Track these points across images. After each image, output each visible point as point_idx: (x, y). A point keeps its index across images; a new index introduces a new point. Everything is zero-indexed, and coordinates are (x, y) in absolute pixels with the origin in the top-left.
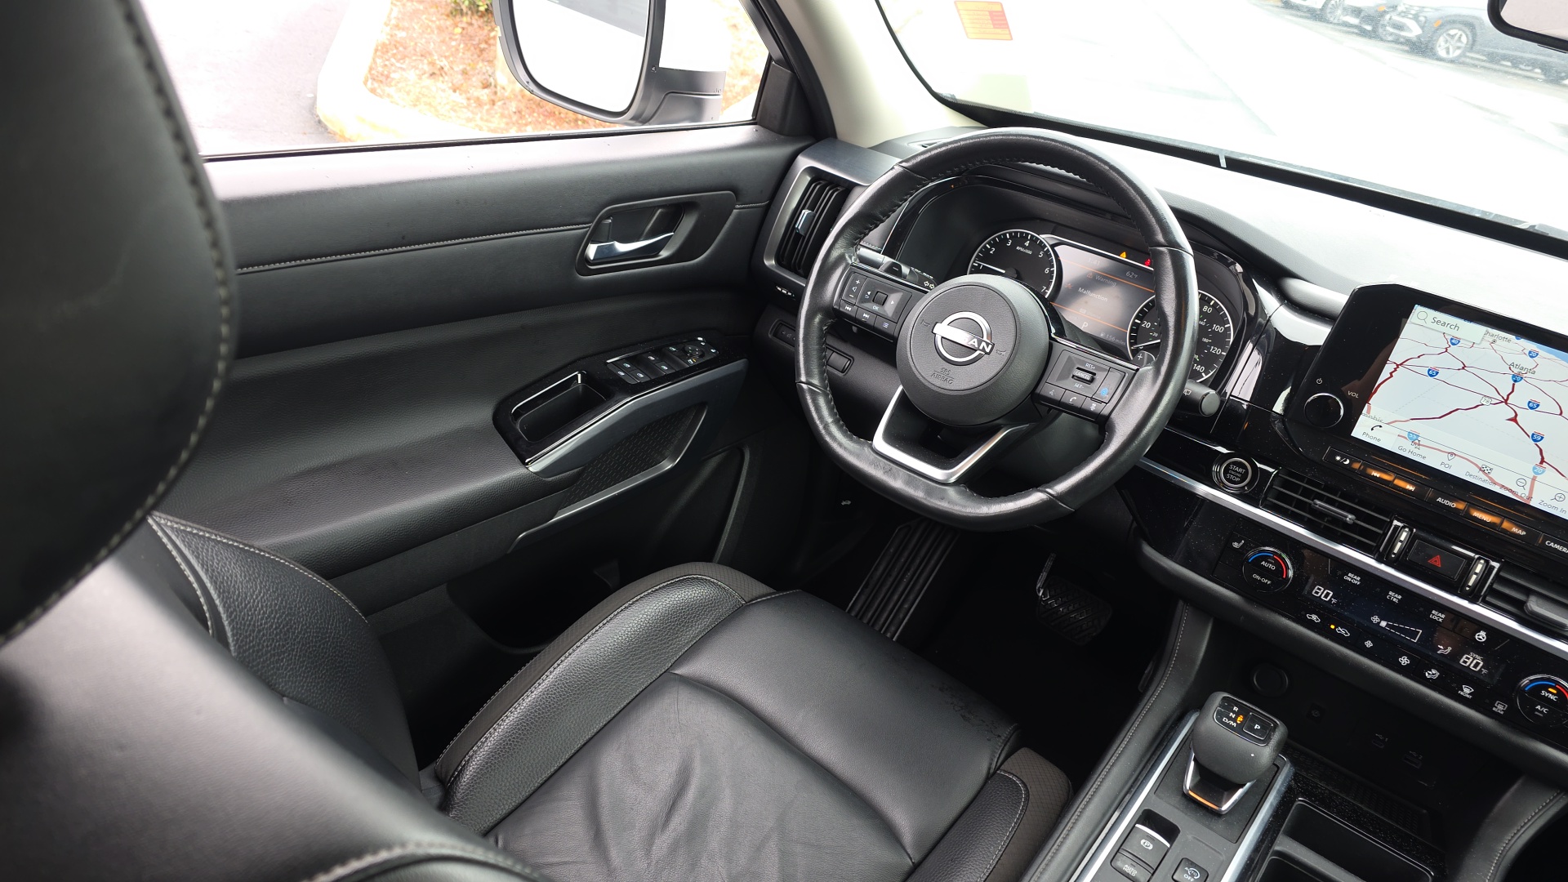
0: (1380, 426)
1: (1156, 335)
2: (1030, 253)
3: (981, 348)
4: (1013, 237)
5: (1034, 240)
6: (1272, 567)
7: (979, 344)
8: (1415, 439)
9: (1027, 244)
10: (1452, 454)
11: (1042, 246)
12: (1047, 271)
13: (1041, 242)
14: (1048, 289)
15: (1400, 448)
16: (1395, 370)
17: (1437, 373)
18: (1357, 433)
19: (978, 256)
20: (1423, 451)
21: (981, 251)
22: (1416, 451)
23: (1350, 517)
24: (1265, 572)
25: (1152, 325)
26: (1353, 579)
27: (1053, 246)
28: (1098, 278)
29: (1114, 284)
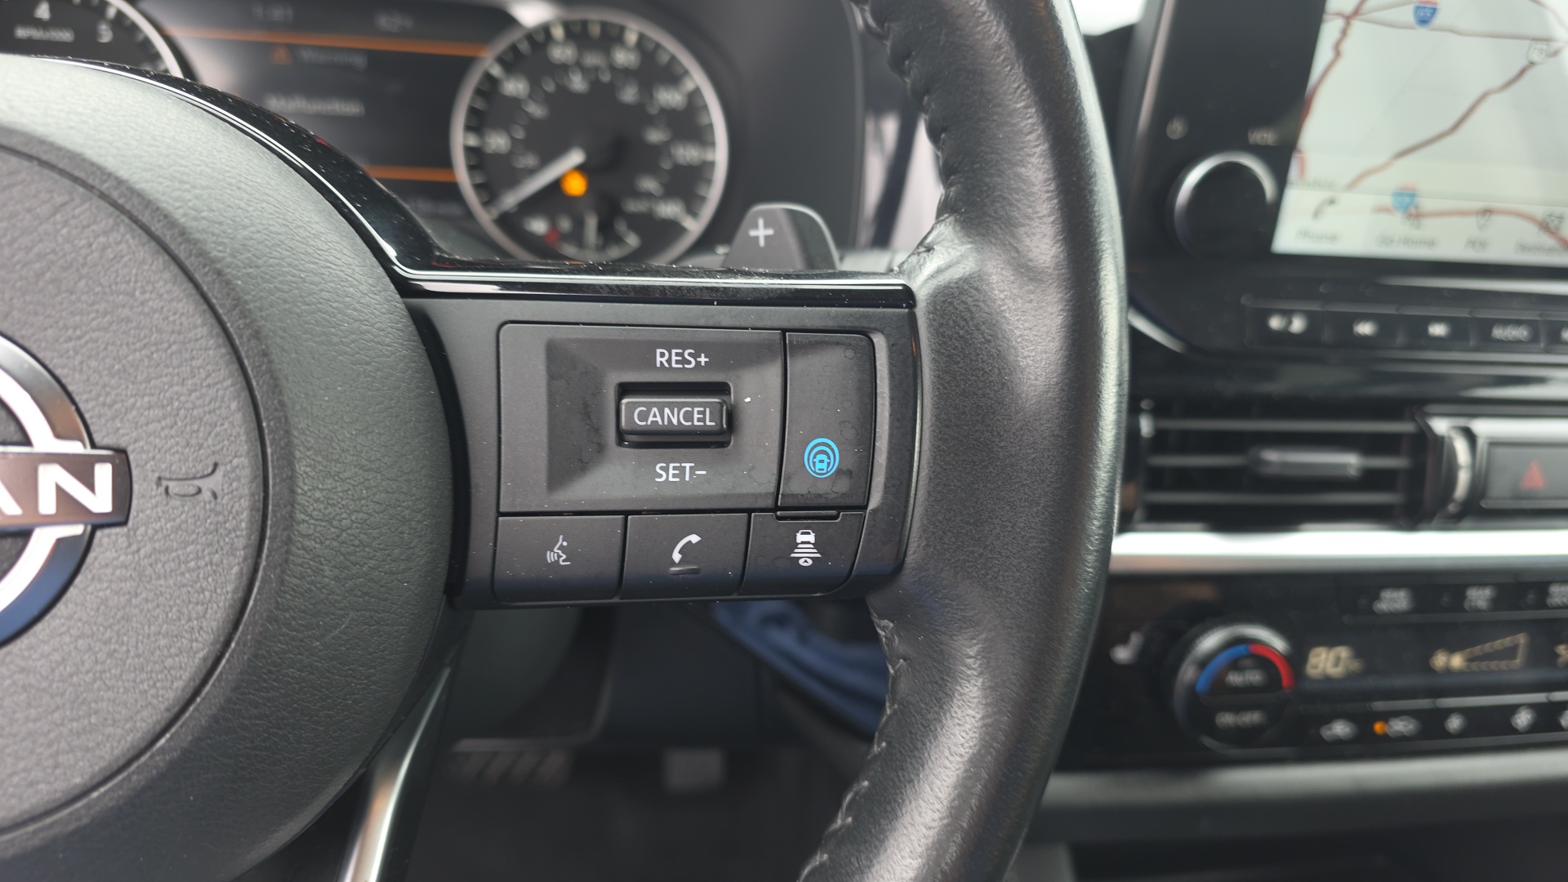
0: (1332, 202)
2: (67, 37)
3: (47, 504)
6: (1255, 677)
7: (26, 491)
8: (1408, 205)
10: (1487, 212)
15: (1386, 240)
16: (1344, 33)
17: (1434, 11)
18: (1289, 238)
20: (1430, 228)
22: (1416, 234)
23: (1350, 461)
24: (1242, 698)
26: (1395, 601)
28: (306, 55)
29: (360, 61)
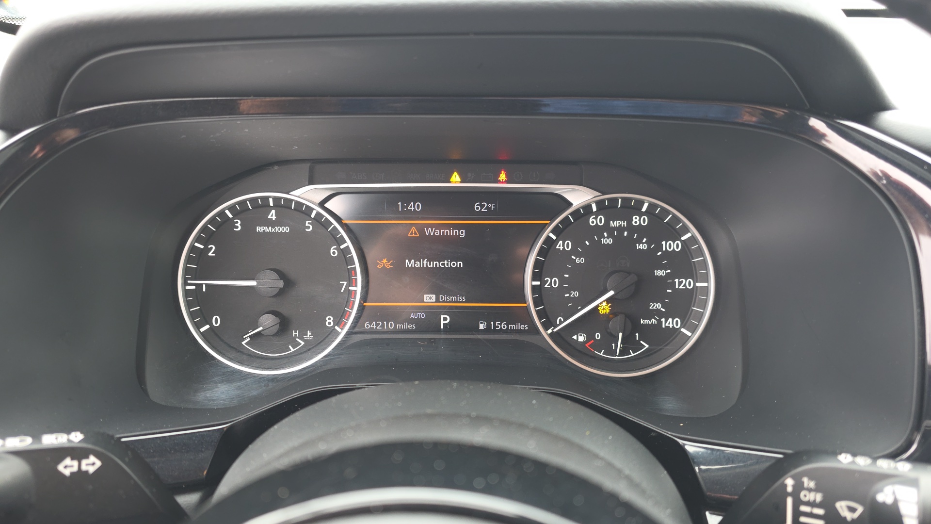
1: (575, 294)
2: (286, 229)
4: (240, 211)
5: (283, 206)
9: (272, 215)
11: (303, 210)
12: (333, 251)
13: (297, 203)
14: (351, 282)
19: (187, 270)
21: (189, 260)
25: (562, 280)
27: (322, 204)
28: (429, 232)
29: (462, 234)
